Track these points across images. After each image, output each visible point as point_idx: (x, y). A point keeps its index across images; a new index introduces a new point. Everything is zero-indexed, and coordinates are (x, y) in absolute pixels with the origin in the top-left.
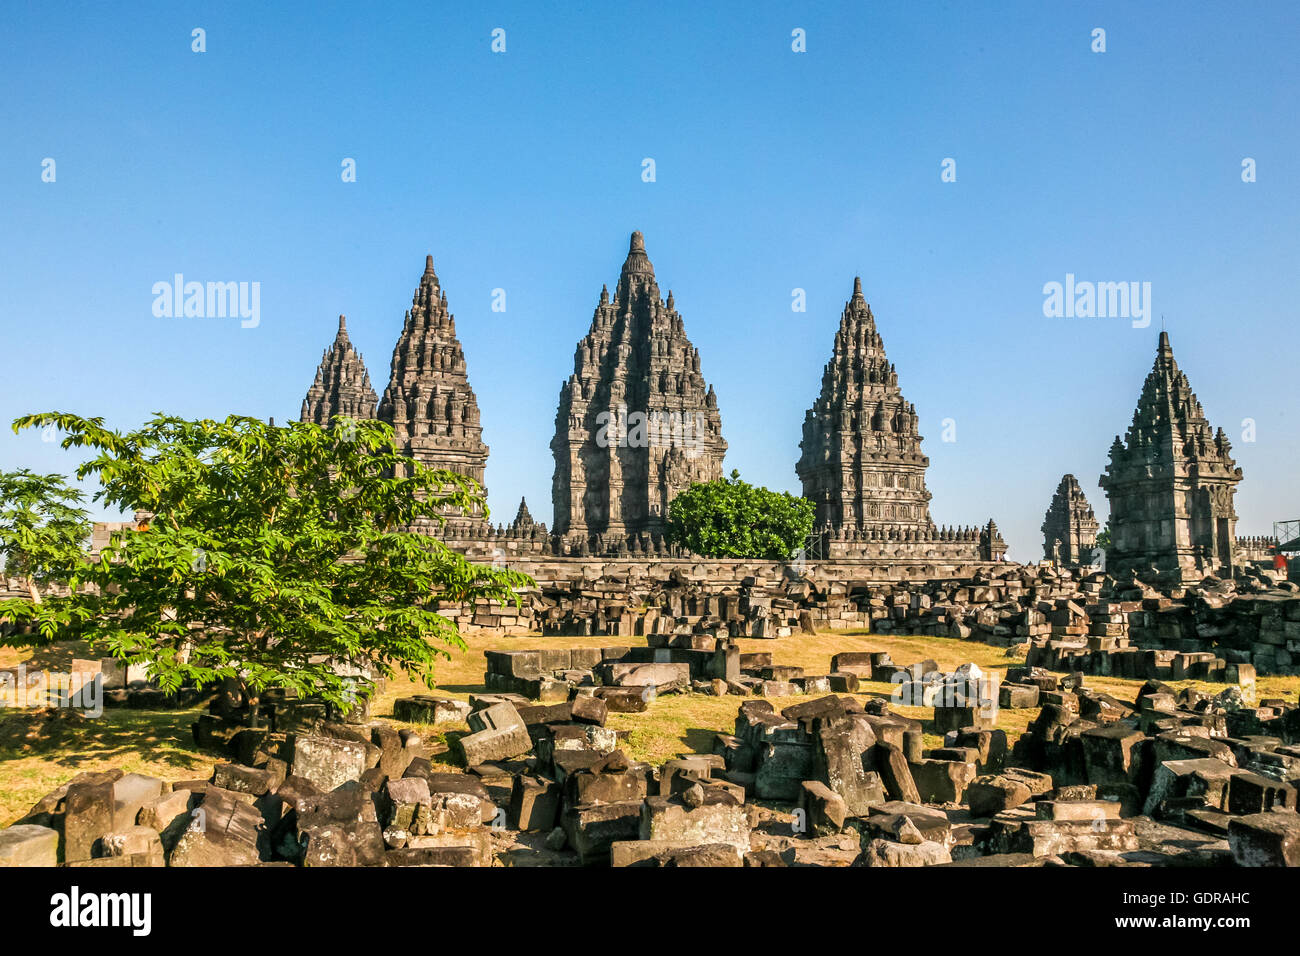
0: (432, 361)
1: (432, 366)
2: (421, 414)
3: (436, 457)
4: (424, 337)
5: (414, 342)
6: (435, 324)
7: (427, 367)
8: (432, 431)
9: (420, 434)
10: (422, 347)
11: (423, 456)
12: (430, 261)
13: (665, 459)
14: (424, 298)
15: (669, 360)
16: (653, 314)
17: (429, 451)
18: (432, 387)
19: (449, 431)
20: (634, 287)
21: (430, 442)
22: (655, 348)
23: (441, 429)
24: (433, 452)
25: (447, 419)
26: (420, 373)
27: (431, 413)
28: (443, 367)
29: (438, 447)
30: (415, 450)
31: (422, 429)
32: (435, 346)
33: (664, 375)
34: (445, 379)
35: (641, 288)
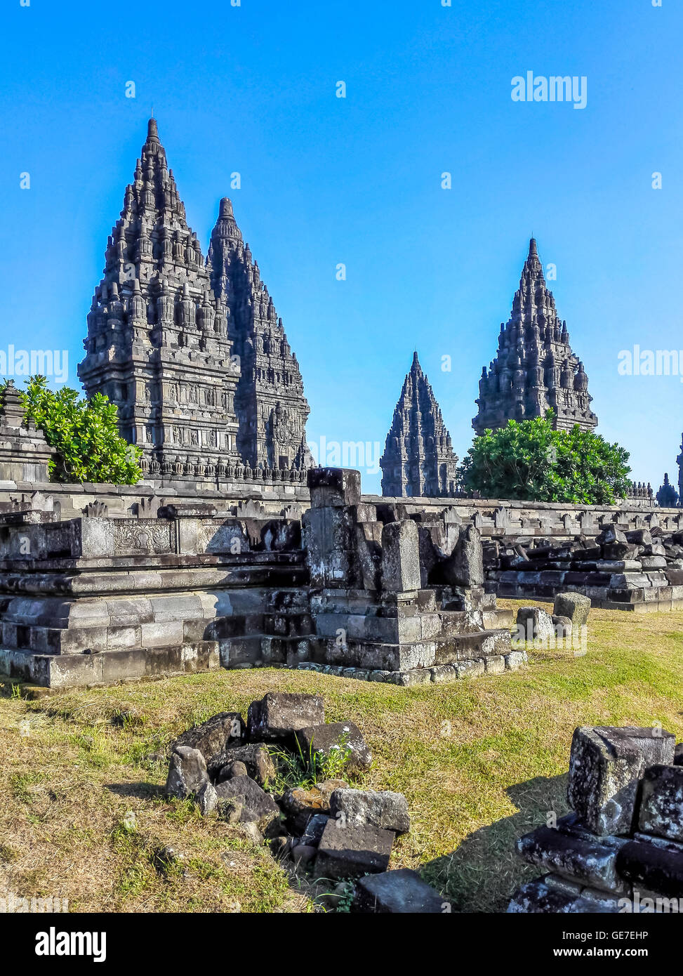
0: (174, 252)
1: (174, 258)
2: (168, 319)
3: (188, 377)
4: (161, 222)
5: (147, 226)
6: (172, 207)
7: (168, 259)
8: (182, 343)
9: (169, 344)
10: (159, 234)
11: (174, 373)
12: (154, 128)
13: (271, 417)
14: (152, 173)
15: (269, 324)
16: (251, 280)
17: (181, 368)
18: (177, 285)
19: (202, 345)
20: (226, 252)
21: (182, 355)
22: (257, 311)
23: (193, 340)
24: (185, 369)
25: (199, 329)
26: (159, 267)
27: (178, 320)
28: (186, 262)
29: (192, 364)
30: (165, 365)
31: (170, 337)
32: (175, 234)
33: (267, 337)
34: (190, 278)
35: (234, 255)
